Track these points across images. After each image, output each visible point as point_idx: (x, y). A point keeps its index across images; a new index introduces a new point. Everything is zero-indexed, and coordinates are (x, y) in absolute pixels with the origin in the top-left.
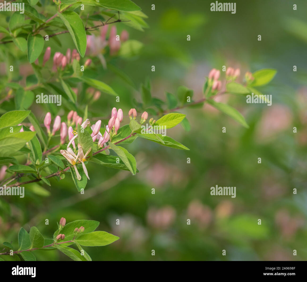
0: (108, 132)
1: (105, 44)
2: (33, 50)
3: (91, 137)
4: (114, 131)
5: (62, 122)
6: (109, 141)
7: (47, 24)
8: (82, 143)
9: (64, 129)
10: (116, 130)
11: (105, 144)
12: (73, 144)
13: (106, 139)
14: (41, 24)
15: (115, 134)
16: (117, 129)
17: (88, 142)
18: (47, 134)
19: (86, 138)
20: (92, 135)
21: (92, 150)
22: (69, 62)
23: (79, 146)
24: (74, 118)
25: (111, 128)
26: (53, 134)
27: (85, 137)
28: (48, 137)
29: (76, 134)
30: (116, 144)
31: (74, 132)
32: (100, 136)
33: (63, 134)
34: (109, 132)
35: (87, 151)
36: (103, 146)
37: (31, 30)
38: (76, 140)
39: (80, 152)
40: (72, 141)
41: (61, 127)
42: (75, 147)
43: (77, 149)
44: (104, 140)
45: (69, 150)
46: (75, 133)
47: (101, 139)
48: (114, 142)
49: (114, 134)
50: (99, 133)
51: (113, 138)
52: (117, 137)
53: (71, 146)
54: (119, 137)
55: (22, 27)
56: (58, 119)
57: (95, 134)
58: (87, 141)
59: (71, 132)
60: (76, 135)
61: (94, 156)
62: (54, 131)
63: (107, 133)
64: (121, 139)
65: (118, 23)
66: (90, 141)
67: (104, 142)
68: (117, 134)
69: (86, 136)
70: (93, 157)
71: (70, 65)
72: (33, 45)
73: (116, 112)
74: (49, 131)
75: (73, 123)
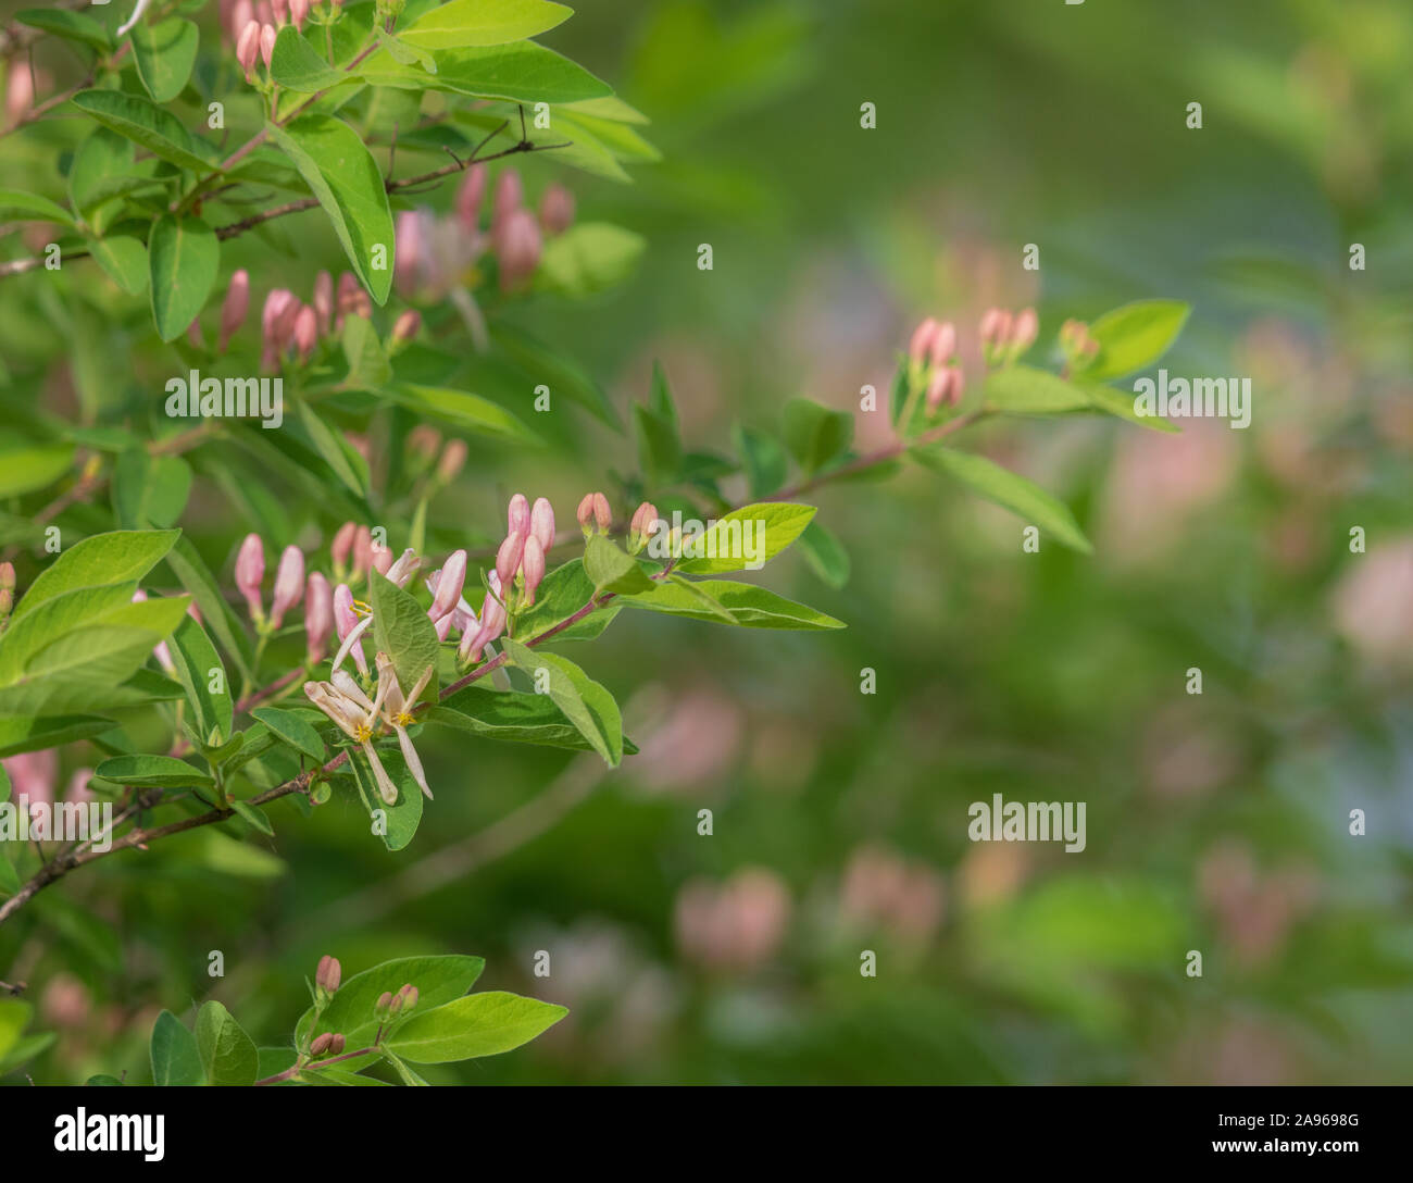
0: (495, 597)
1: (479, 244)
2: (176, 287)
3: (430, 623)
4: (521, 592)
5: (308, 571)
6: (504, 633)
7: (227, 177)
8: (395, 647)
9: (319, 599)
10: (528, 584)
11: (488, 648)
12: (357, 653)
13: (491, 628)
14: (204, 175)
15: (527, 602)
16: (535, 581)
17: (419, 643)
18: (251, 624)
19: (407, 627)
20: (433, 613)
21: (435, 674)
22: (325, 330)
23: (381, 663)
24: (360, 554)
25: (509, 579)
26: (273, 623)
27: (403, 624)
28: (257, 637)
29: (365, 613)
30: (533, 644)
31: (356, 606)
32: (466, 615)
33: (316, 622)
34: (502, 597)
35: (416, 680)
36: (482, 654)
37: (160, 202)
38: (365, 636)
39: (387, 686)
40: (350, 645)
41: (306, 592)
42: (364, 670)
43: (374, 676)
44: (481, 632)
45: (341, 680)
46: (364, 609)
47: (473, 628)
48: (524, 638)
49: (524, 603)
50: (463, 605)
51: (521, 622)
52: (534, 613)
53: (350, 663)
54: (546, 612)
55: (124, 192)
56: (291, 562)
57: (445, 607)
58: (411, 638)
59: (344, 609)
60: (364, 617)
61: (447, 702)
62: (277, 608)
63: (493, 604)
64: (555, 623)
65: (520, 154)
66: (424, 637)
67: (483, 638)
68: (534, 604)
69: (408, 616)
70: (440, 705)
71: (332, 339)
72: (176, 268)
73: (525, 513)
74: (257, 614)
75: (356, 576)
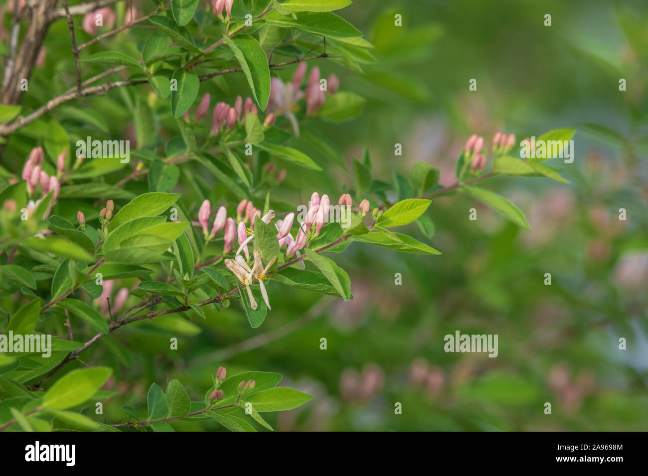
0: (303, 231)
2: (181, 97)
3: (277, 240)
4: (313, 232)
5: (228, 216)
6: (305, 246)
7: (205, 56)
8: (262, 248)
9: (231, 228)
10: (317, 228)
11: (298, 253)
12: (246, 250)
13: (300, 244)
14: (196, 55)
15: (316, 235)
16: (320, 227)
17: (271, 247)
18: (203, 236)
19: (268, 240)
20: (278, 236)
21: (277, 260)
22: (238, 119)
23: (256, 254)
24: (248, 212)
25: (310, 226)
26: (211, 236)
27: (267, 239)
28: (204, 241)
29: (251, 234)
30: (317, 251)
31: (248, 231)
32: (290, 238)
33: (229, 237)
34: (306, 232)
35: (269, 262)
36: (295, 255)
37: (176, 63)
38: (250, 244)
39: (257, 263)
40: (243, 247)
41: (226, 225)
42: (248, 256)
43: (252, 259)
44: (296, 245)
45: (239, 259)
46: (251, 232)
47: (293, 244)
48: (313, 250)
49: (314, 236)
50: (290, 235)
51: (313, 243)
52: (318, 240)
53: (242, 253)
54: (322, 241)
55: (164, 59)
56: (222, 212)
57: (283, 235)
58: (269, 245)
59: (242, 231)
60: (251, 235)
61: (280, 271)
62: (214, 230)
63: (302, 234)
64: (325, 245)
66: (274, 245)
67: (296, 248)
68: (319, 236)
69: (268, 236)
70: (277, 273)
71: (241, 123)
72: (181, 90)
73: (318, 200)
74: (206, 232)
75: (246, 220)
